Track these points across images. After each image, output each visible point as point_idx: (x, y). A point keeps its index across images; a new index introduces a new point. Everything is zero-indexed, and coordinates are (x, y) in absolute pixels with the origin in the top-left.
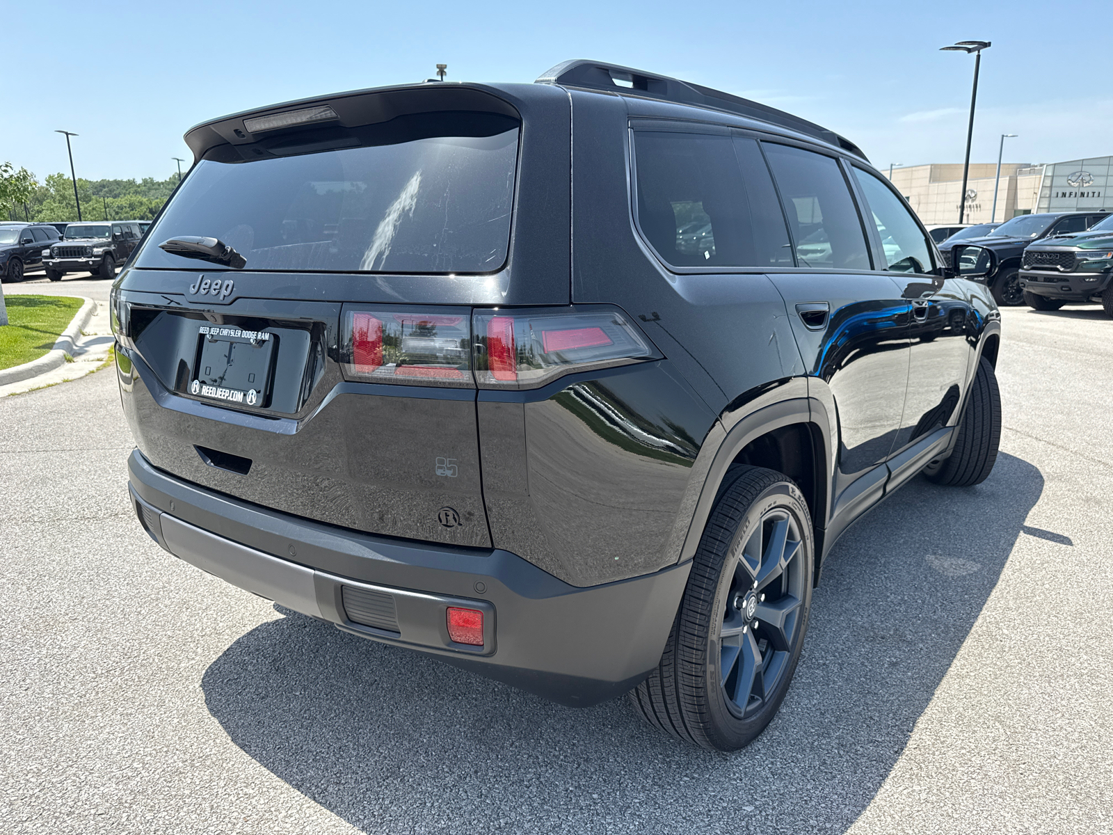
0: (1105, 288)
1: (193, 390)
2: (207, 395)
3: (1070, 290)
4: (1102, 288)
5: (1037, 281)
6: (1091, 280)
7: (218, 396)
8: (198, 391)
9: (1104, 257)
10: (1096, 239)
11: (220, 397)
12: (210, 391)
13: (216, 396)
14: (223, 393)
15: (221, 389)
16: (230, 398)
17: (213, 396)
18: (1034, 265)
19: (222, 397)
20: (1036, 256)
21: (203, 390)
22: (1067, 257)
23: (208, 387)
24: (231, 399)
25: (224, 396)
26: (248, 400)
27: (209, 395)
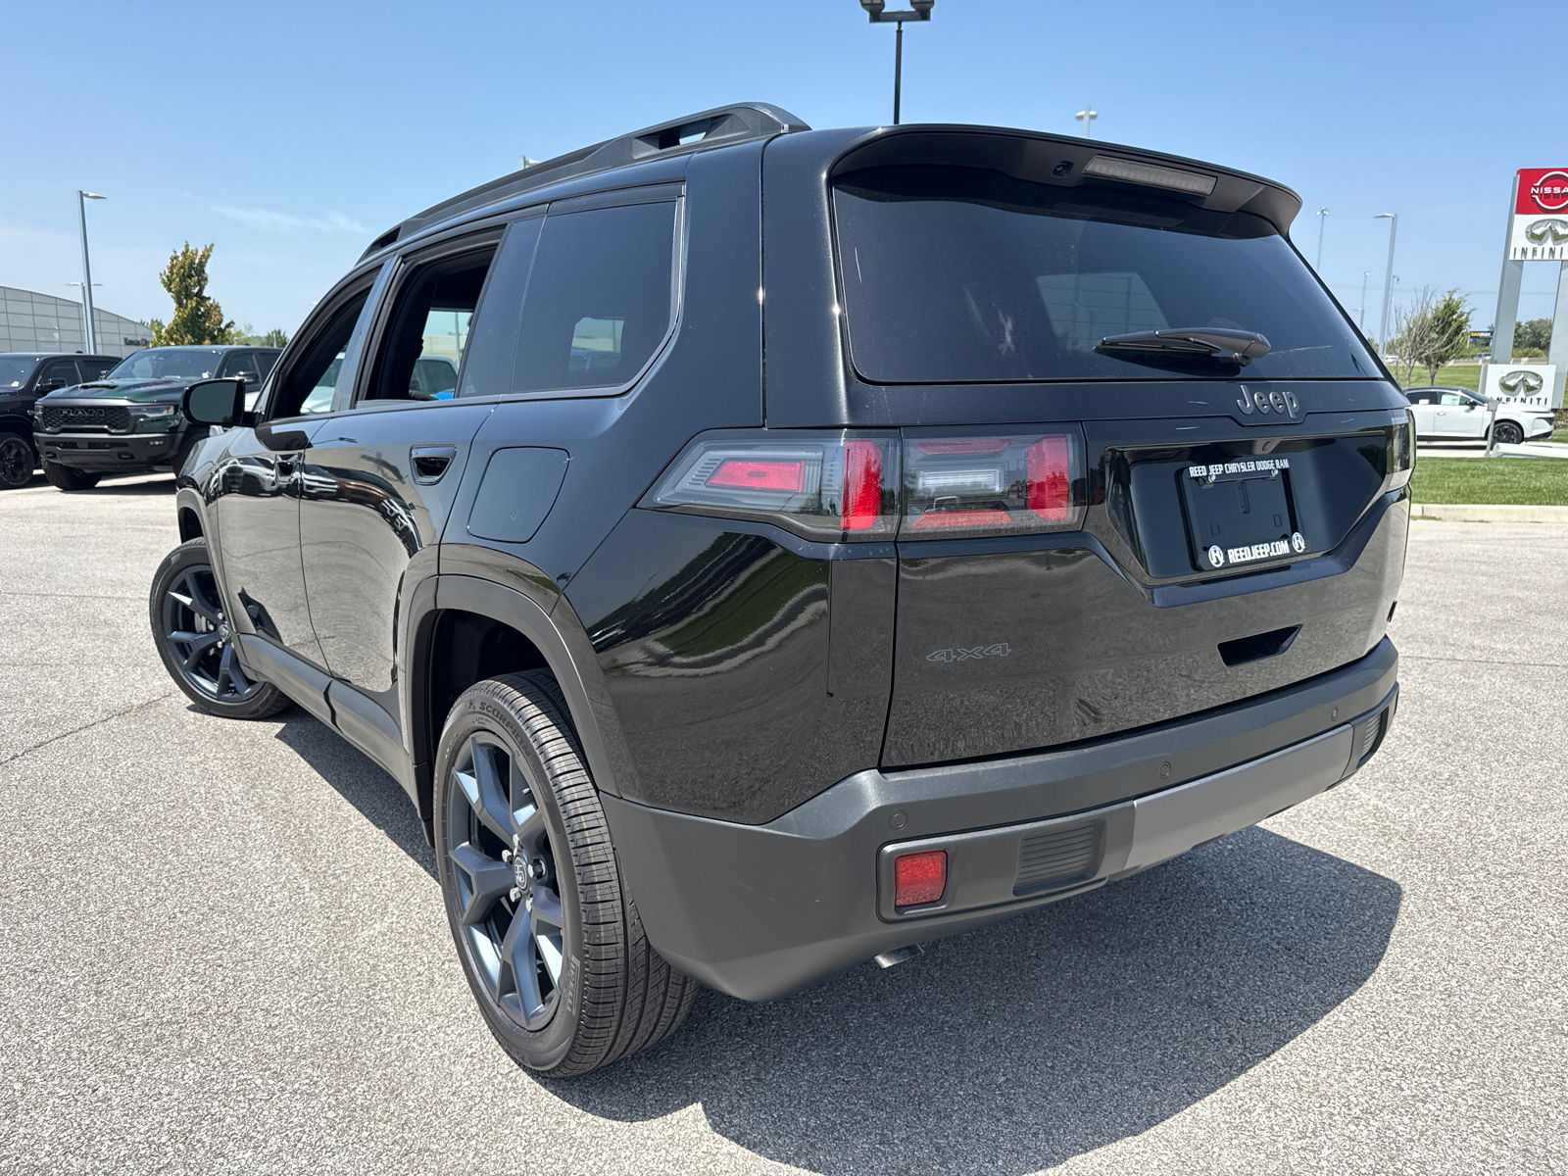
0: (176, 453)
1: (1214, 562)
2: (1239, 560)
3: (133, 457)
4: (172, 453)
5: (77, 448)
6: (157, 443)
7: (1256, 556)
8: (1222, 561)
9: (165, 413)
10: (142, 389)
11: (1259, 557)
12: (1241, 554)
13: (1254, 558)
14: (1261, 551)
15: (1256, 546)
16: (1273, 554)
17: (1248, 558)
18: (64, 426)
19: (1263, 556)
20: (65, 412)
21: (1231, 556)
22: (116, 413)
23: (1236, 550)
24: (1275, 554)
25: (1264, 553)
26: (1296, 547)
27: (1243, 559)
